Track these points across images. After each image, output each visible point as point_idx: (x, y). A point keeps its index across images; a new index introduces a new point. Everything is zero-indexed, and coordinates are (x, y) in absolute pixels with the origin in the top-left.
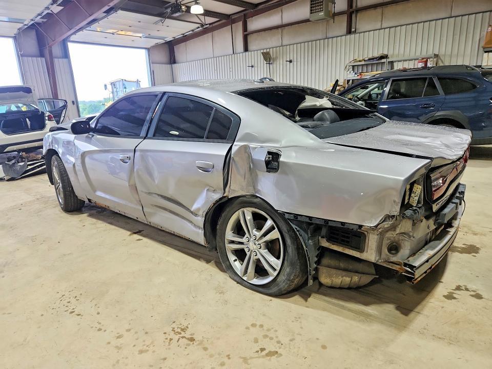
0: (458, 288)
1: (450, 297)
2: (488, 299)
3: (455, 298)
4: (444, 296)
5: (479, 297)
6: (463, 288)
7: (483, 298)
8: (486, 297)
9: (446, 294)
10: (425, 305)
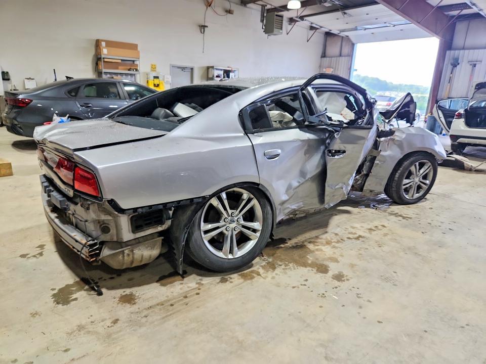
0: (41, 254)
1: (41, 247)
2: (16, 257)
3: (38, 247)
4: (45, 245)
5: (23, 256)
6: (38, 256)
7: (20, 256)
8: (18, 258)
9: (45, 247)
10: (50, 235)
